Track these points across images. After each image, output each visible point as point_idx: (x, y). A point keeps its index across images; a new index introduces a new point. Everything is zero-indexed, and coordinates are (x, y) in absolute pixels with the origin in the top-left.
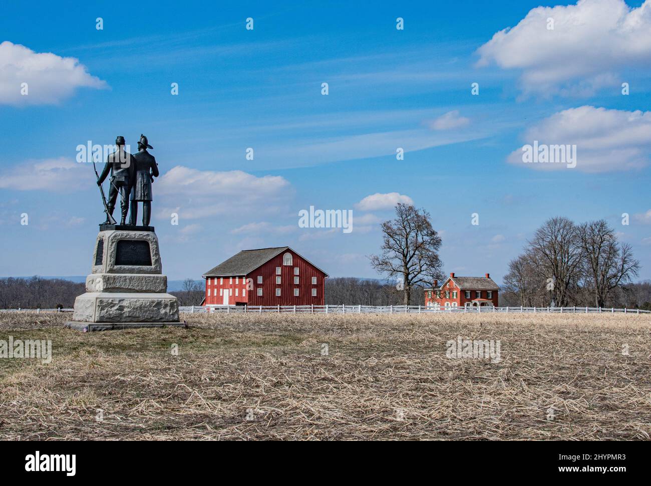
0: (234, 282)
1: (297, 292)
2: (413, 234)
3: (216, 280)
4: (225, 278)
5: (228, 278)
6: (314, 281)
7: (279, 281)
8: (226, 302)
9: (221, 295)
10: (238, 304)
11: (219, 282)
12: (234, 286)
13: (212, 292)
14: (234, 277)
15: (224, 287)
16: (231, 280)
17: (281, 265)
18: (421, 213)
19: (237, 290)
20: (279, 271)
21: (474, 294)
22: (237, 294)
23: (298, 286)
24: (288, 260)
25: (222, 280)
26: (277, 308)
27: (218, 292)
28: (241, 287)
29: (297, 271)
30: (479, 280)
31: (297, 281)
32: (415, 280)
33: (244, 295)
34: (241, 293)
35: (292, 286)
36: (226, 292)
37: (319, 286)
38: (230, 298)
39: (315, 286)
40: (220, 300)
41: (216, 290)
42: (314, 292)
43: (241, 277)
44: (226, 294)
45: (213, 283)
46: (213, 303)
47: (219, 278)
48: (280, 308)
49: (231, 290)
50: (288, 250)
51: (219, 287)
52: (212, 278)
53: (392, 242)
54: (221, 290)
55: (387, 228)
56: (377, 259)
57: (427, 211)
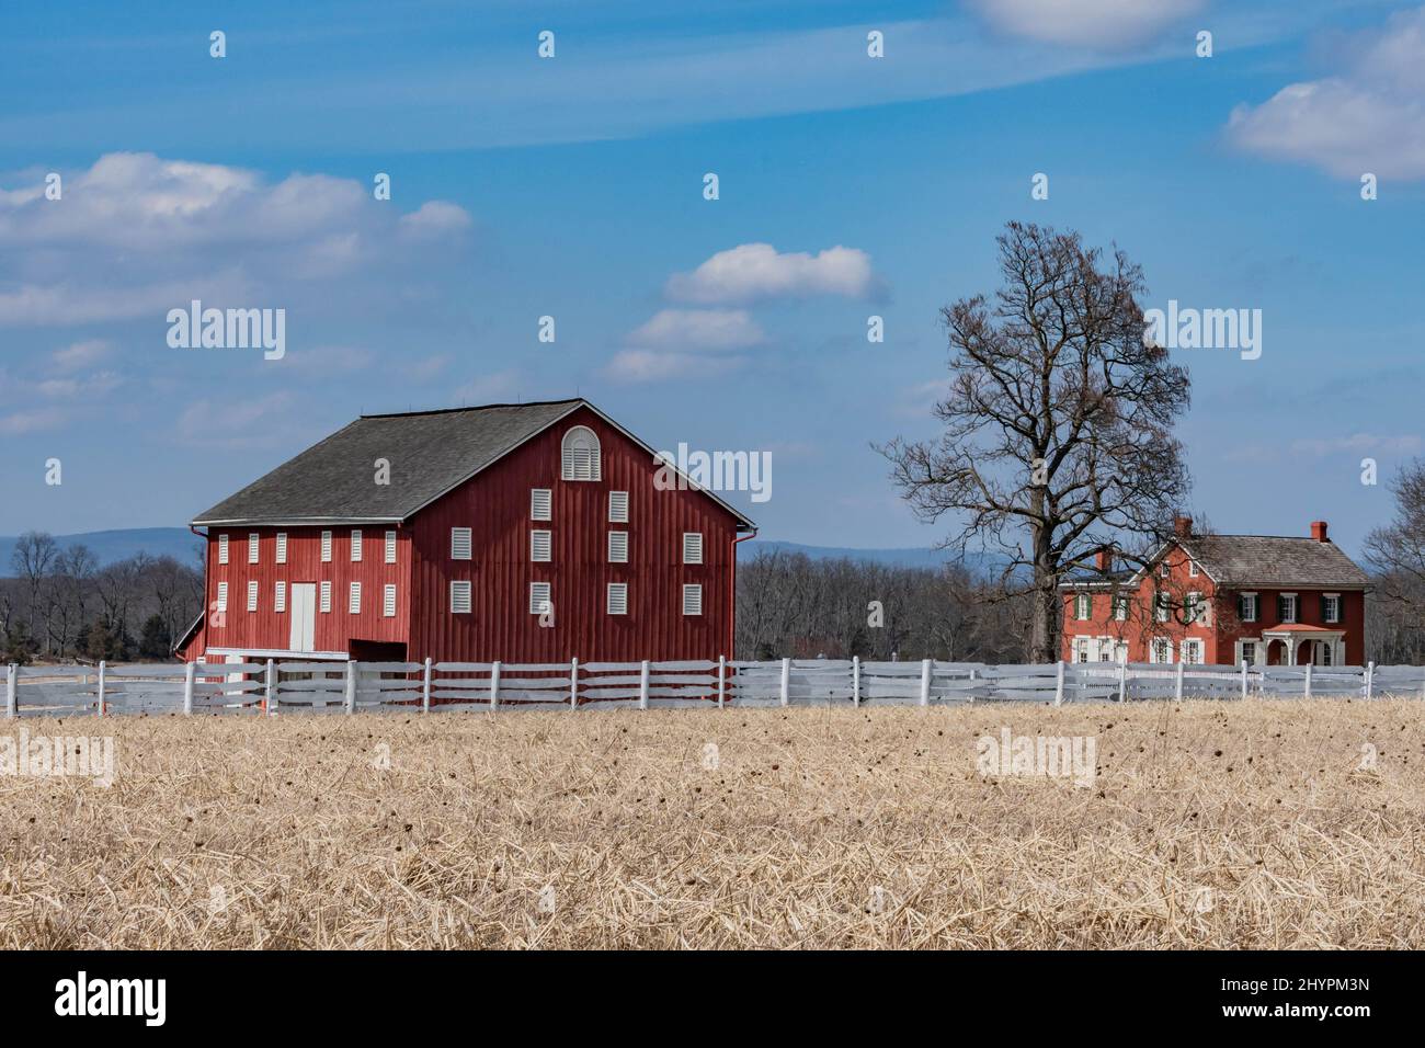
0: (342, 552)
1: (618, 599)
2: (1070, 355)
3: (254, 544)
4: (294, 533)
5: (314, 532)
6: (693, 549)
7: (541, 547)
8: (302, 639)
9: (280, 606)
10: (364, 650)
11: (267, 553)
12: (341, 572)
13: (238, 596)
14: (341, 532)
15: (292, 573)
16: (327, 544)
17: (551, 479)
18: (1104, 267)
19: (356, 589)
20: (542, 505)
21: (1271, 604)
22: (355, 607)
23: (622, 572)
24: (581, 459)
25: (282, 543)
26: (567, 674)
27: (266, 594)
28: (375, 575)
29: (619, 506)
30: (1288, 547)
31: (618, 549)
32: (1076, 548)
33: (389, 610)
34: (373, 600)
35: (599, 571)
36: (303, 595)
37: (716, 572)
38: (322, 621)
39: (694, 573)
40: (275, 627)
41: (253, 588)
42: (692, 601)
43: (374, 532)
44: (303, 603)
45: (238, 555)
46: (238, 640)
47: (268, 533)
48: (582, 674)
49: (326, 587)
50: (585, 415)
51: (268, 574)
52: (238, 534)
53: (985, 384)
54: (280, 587)
55: (967, 326)
56: (923, 460)
57: (1132, 259)
